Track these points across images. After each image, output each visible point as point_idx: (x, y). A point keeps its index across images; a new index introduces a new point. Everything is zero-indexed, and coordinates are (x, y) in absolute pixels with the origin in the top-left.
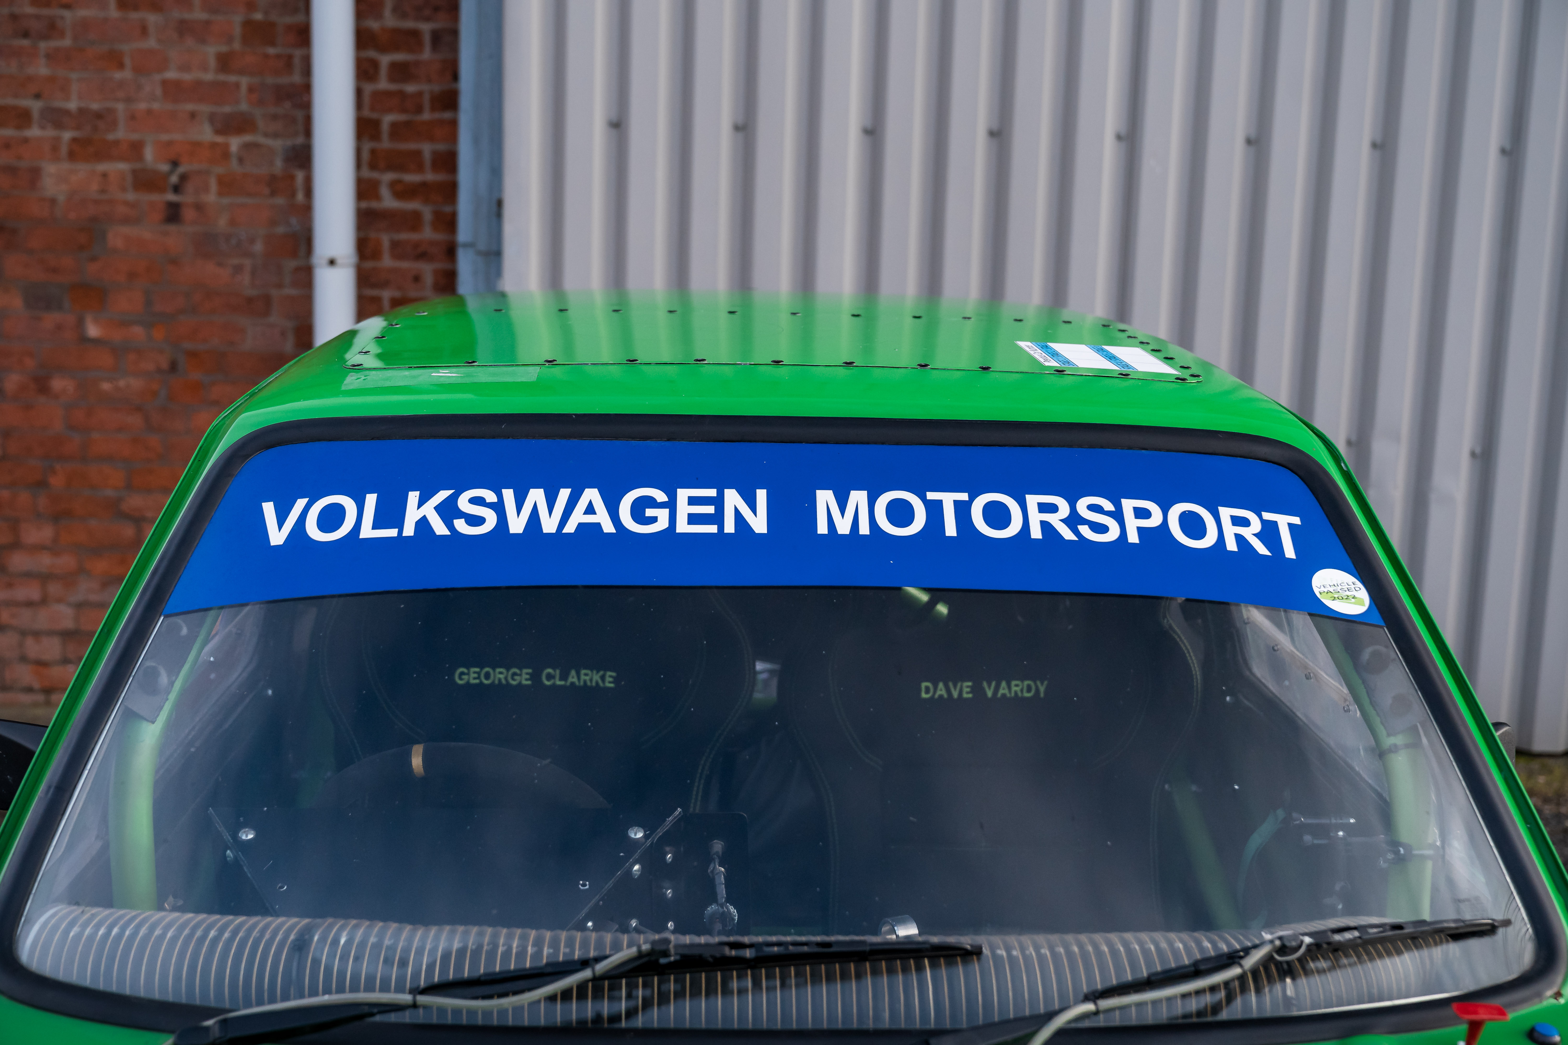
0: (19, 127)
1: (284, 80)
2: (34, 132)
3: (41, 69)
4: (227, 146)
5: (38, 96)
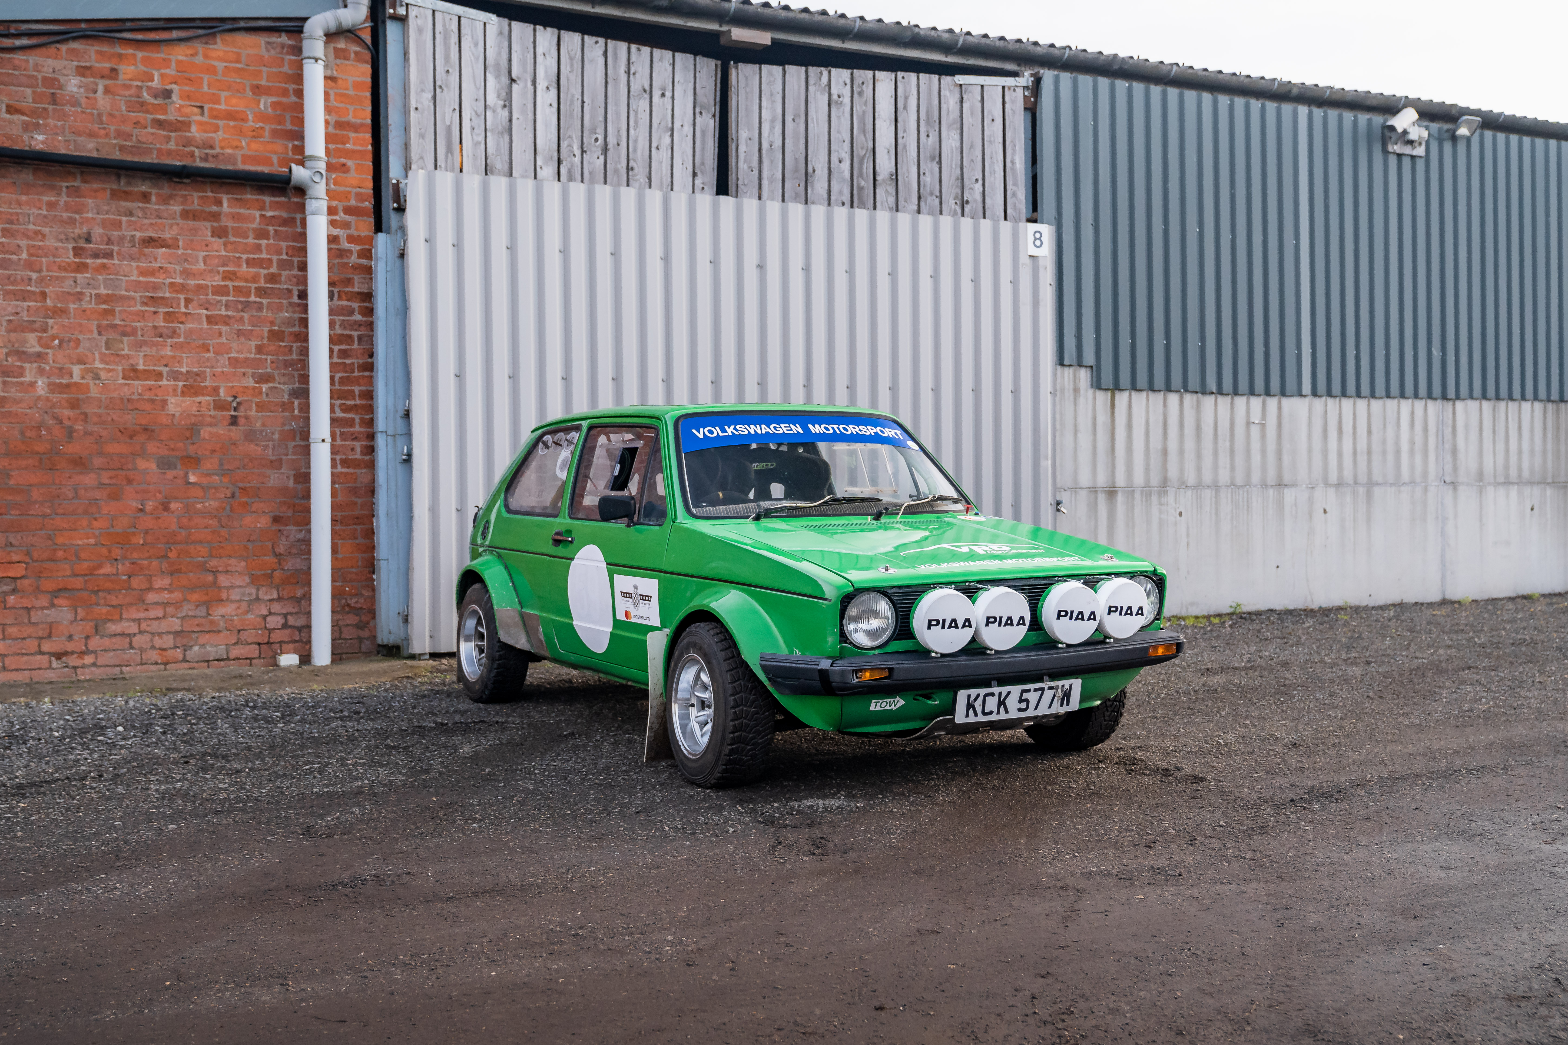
0: (156, 381)
1: (289, 358)
2: (164, 382)
3: (168, 352)
4: (261, 388)
5: (166, 365)
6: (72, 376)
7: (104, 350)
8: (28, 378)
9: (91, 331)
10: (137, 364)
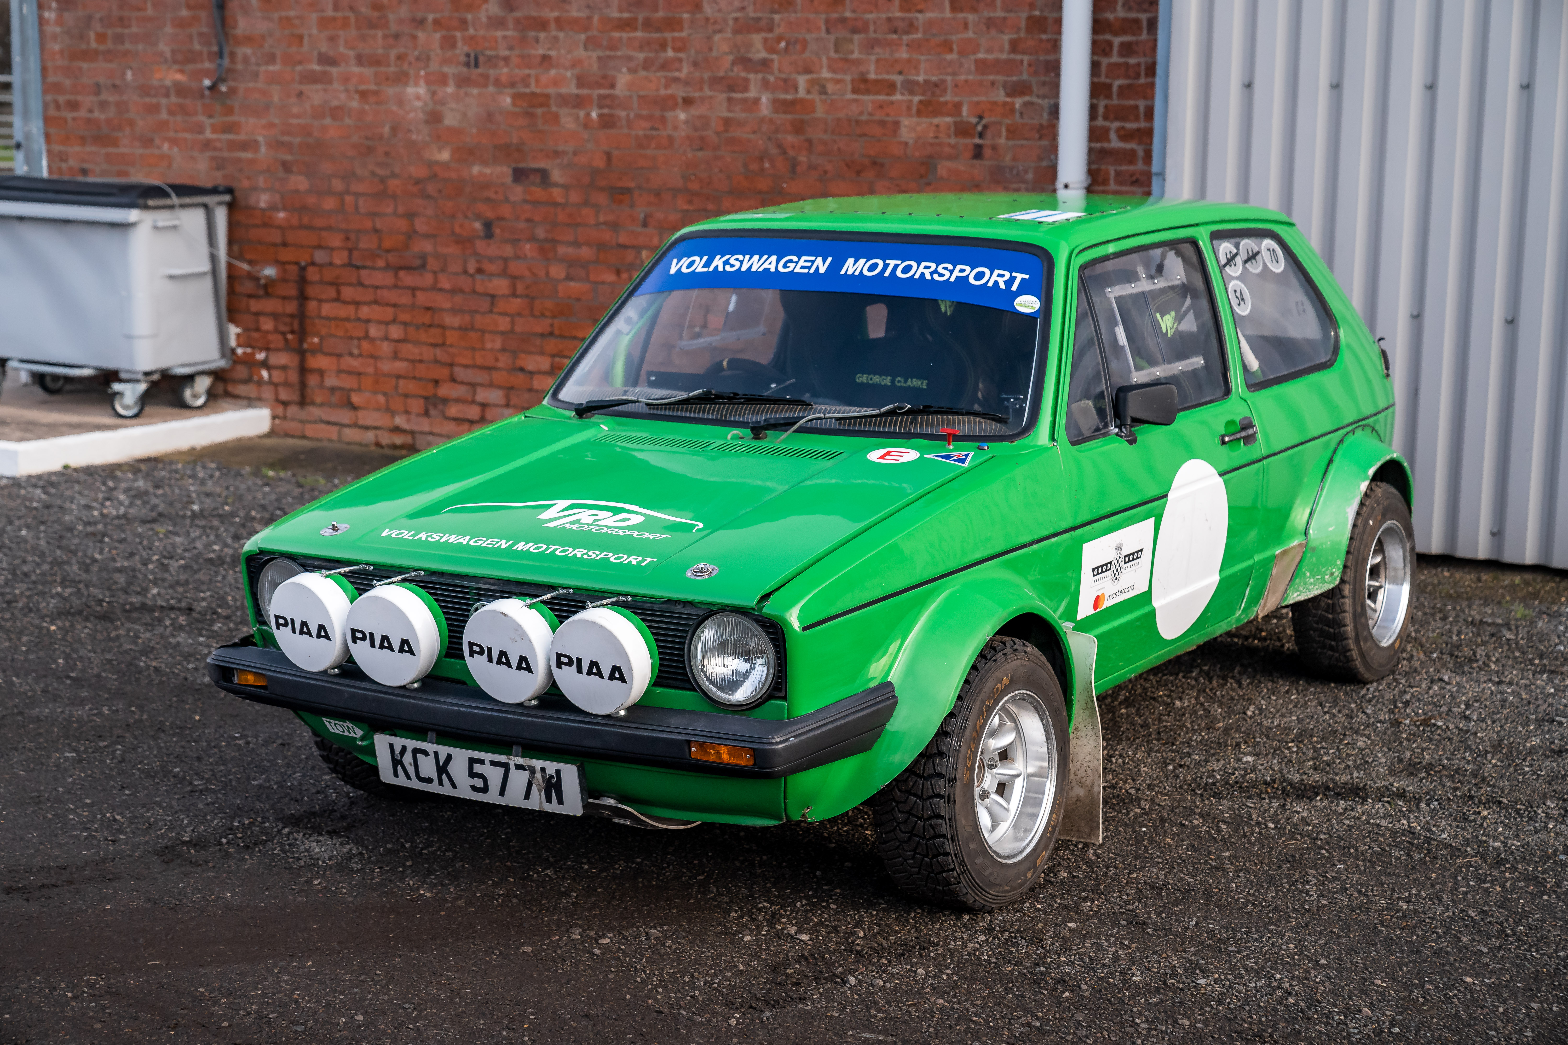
0: (888, 94)
1: (1047, 57)
2: (897, 97)
3: (903, 54)
4: (1013, 104)
5: (900, 73)
6: (796, 89)
7: (833, 54)
8: (752, 94)
9: (819, 28)
10: (868, 72)
